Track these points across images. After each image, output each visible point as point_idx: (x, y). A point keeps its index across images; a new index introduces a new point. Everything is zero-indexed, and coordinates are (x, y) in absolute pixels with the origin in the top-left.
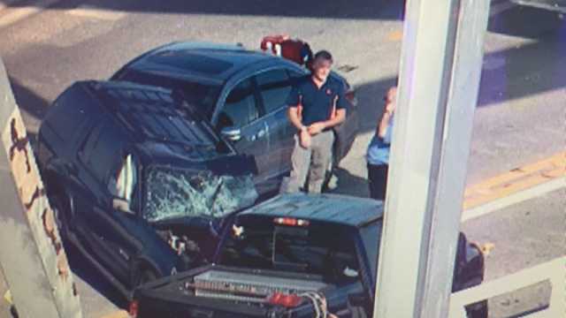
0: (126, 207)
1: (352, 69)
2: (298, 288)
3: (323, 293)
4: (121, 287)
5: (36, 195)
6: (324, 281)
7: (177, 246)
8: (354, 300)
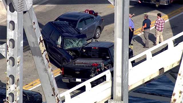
0: (60, 46)
1: (101, 13)
2: (98, 62)
3: (103, 62)
4: (59, 64)
5: (44, 51)
6: (103, 59)
7: (71, 54)
8: (109, 63)
